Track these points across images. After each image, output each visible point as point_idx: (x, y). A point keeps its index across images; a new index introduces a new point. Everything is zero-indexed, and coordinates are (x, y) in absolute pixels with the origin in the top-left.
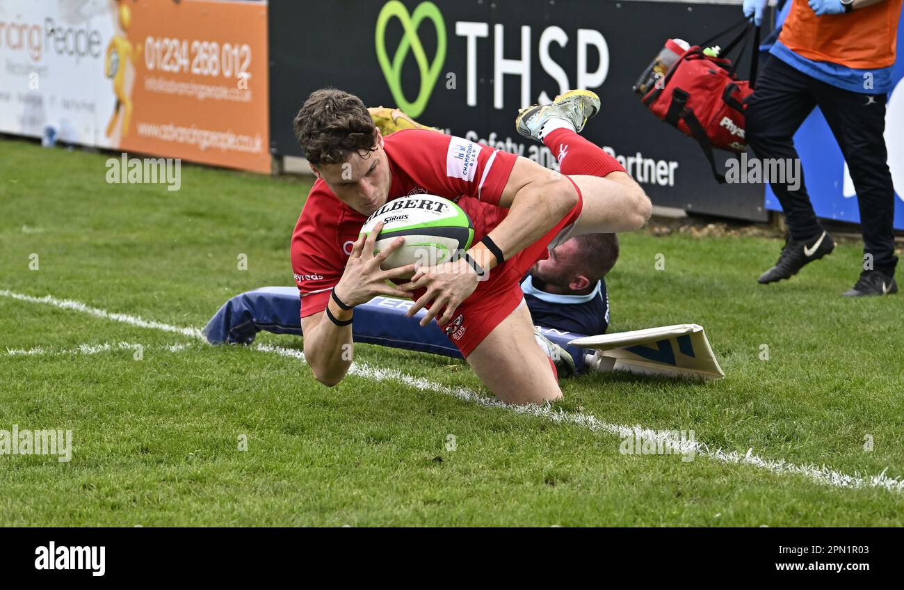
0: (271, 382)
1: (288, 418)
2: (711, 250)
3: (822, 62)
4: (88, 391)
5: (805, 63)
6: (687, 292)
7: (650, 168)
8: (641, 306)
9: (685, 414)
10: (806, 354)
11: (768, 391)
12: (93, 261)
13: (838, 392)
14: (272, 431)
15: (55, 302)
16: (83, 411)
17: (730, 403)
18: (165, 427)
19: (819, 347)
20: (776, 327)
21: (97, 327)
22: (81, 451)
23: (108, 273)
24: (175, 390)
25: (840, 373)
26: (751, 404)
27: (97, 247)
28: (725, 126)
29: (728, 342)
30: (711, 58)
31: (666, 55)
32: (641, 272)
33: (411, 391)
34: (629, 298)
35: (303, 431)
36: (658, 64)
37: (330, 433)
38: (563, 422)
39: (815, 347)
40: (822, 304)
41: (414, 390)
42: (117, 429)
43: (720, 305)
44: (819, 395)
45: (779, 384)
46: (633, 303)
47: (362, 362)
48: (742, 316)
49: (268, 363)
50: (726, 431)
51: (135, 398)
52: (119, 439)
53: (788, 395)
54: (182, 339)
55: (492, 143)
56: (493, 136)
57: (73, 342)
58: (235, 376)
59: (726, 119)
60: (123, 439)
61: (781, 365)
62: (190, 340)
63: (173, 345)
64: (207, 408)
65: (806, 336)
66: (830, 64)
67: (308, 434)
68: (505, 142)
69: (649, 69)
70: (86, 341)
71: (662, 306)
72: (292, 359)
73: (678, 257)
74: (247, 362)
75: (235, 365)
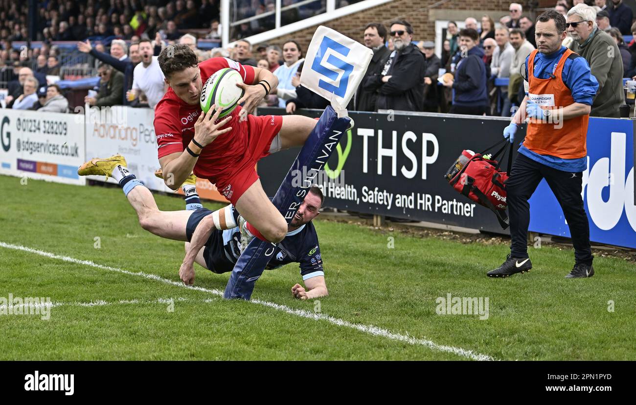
0: (259, 320)
1: (268, 339)
2: (494, 252)
3: (547, 155)
4: (162, 323)
5: (537, 156)
6: (481, 274)
7: (460, 206)
8: (456, 282)
9: (481, 341)
10: (546, 309)
11: (525, 329)
12: (164, 254)
13: (563, 330)
14: (260, 346)
15: (144, 275)
16: (160, 334)
17: (505, 335)
18: (203, 343)
19: (553, 305)
20: (529, 294)
21: (166, 289)
22: (158, 355)
23: (172, 259)
24: (209, 323)
25: (564, 320)
26: (516, 336)
27: (166, 245)
28: (494, 196)
29: (503, 302)
30: (486, 160)
31: (462, 159)
32: (456, 263)
33: (334, 326)
34: (450, 277)
35: (276, 346)
36: (458, 163)
37: (291, 348)
38: (415, 344)
39: (551, 305)
40: (554, 282)
41: (335, 325)
42: (178, 344)
43: (499, 282)
44: (553, 331)
45: (532, 325)
46: (452, 280)
47: (307, 310)
48: (510, 288)
49: (257, 309)
50: (503, 350)
51: (187, 327)
52: (179, 349)
53: (536, 331)
54: (212, 296)
55: (376, 193)
56: (377, 189)
57: (154, 296)
58: (240, 316)
59: (494, 192)
60: (181, 349)
61: (532, 314)
62: (216, 296)
63: (207, 299)
64: (225, 334)
65: (545, 299)
66: (551, 157)
67: (279, 348)
68: (383, 192)
69: (453, 166)
70: (161, 296)
71: (468, 282)
72: (270, 307)
73: (476, 255)
74: (246, 309)
75: (240, 311)
